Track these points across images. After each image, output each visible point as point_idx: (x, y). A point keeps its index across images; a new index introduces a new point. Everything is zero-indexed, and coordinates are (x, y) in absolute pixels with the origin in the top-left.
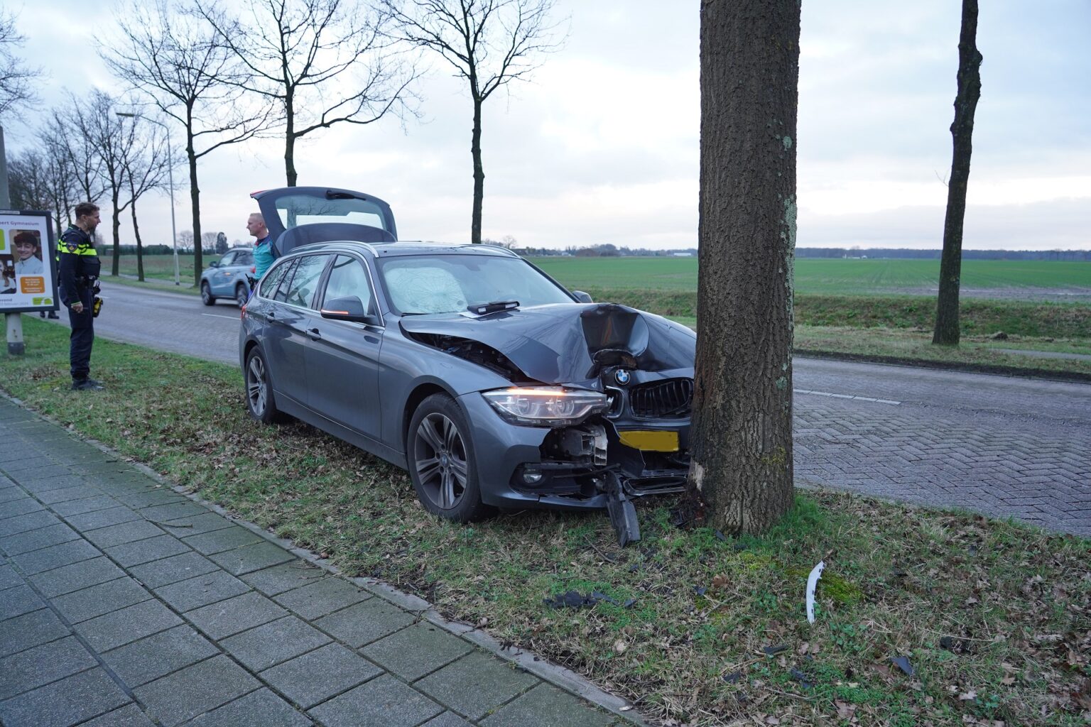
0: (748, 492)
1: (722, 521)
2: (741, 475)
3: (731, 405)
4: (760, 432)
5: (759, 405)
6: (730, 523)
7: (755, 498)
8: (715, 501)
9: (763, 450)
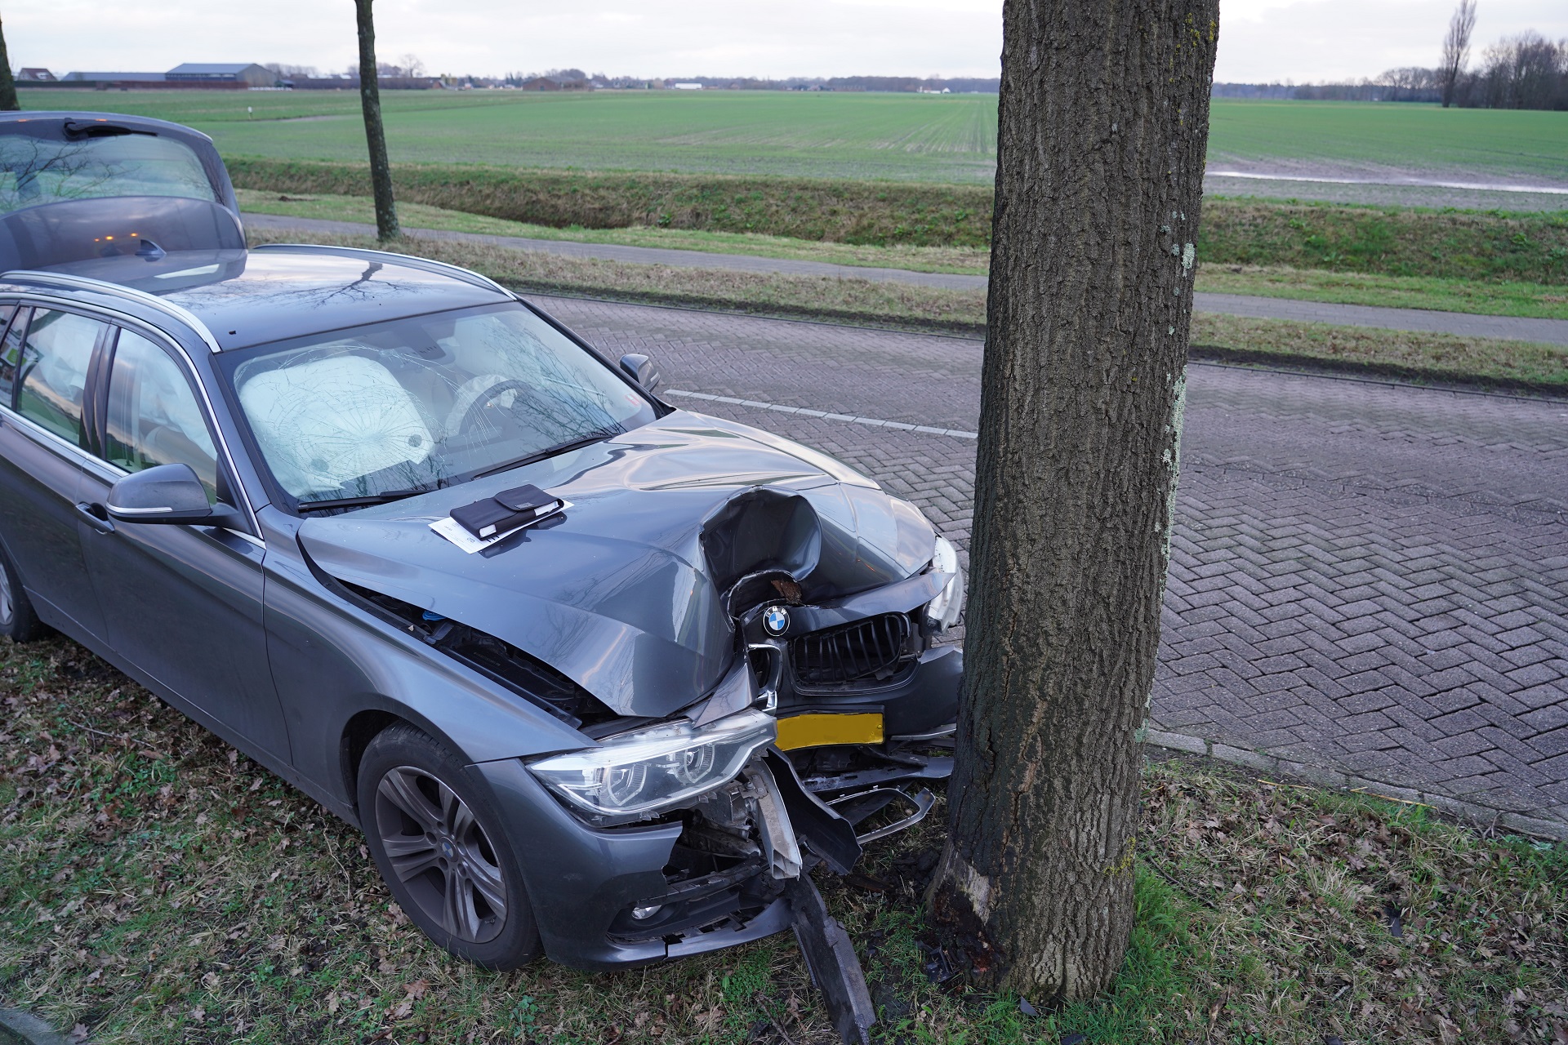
0: (1076, 929)
1: (1028, 978)
2: (1066, 901)
3: (1051, 785)
4: (1103, 826)
5: (1104, 781)
6: (1042, 981)
7: (1089, 934)
8: (1014, 947)
9: (1106, 856)
